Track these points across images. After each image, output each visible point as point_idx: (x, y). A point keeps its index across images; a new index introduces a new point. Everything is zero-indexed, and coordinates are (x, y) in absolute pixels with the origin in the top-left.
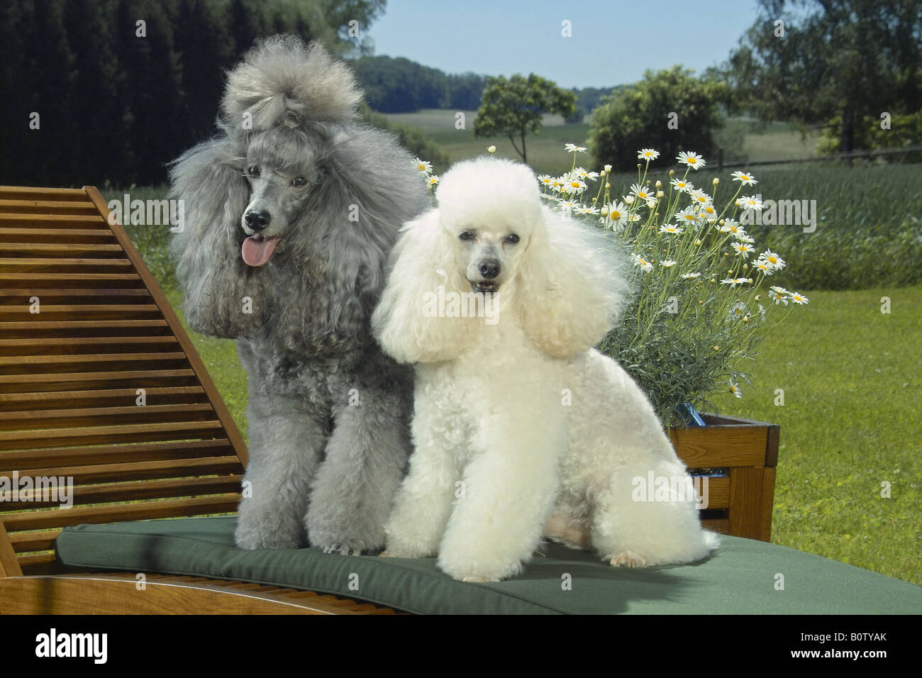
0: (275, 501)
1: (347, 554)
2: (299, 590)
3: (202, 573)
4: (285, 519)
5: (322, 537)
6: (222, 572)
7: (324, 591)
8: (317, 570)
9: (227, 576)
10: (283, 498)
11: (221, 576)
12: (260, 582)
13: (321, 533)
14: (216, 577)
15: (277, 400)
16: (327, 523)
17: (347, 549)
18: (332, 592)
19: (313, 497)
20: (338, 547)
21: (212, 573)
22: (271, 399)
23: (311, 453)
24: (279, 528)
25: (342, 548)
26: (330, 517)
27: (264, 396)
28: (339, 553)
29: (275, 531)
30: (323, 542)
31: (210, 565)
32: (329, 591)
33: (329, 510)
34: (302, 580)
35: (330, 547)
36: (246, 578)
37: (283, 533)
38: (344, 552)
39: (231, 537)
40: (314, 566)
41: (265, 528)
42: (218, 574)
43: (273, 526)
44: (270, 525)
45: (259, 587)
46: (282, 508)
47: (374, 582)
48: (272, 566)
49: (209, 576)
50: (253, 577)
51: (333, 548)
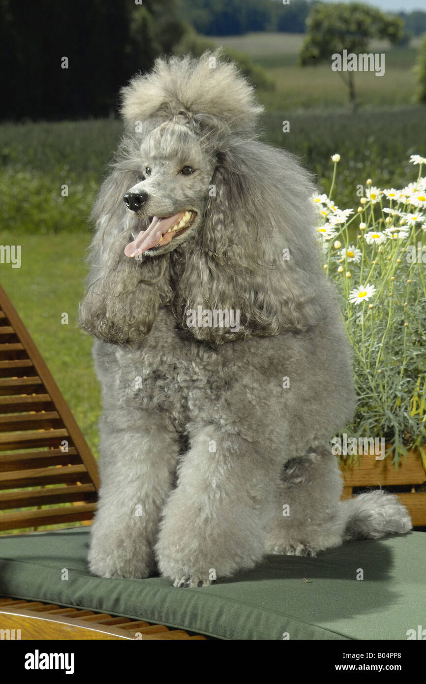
0: (128, 527)
1: (196, 586)
2: (151, 624)
3: (53, 601)
4: (137, 546)
5: (173, 568)
6: (73, 600)
7: (176, 626)
8: (166, 605)
9: (78, 605)
10: (135, 524)
11: (71, 604)
12: (111, 613)
13: (172, 565)
14: (67, 605)
15: (138, 414)
16: (179, 556)
17: (197, 581)
18: (183, 628)
19: (164, 526)
20: (187, 580)
21: (63, 601)
22: (129, 413)
23: (165, 474)
24: (134, 556)
25: (191, 581)
26: (182, 550)
27: (122, 408)
28: (188, 586)
29: (130, 560)
30: (174, 573)
31: (60, 594)
32: (180, 627)
33: (182, 543)
34: (153, 613)
35: (180, 579)
36: (97, 608)
37: (137, 561)
38: (193, 584)
39: (85, 562)
40: (163, 601)
41: (119, 557)
42: (69, 603)
43: (128, 555)
44: (124, 553)
45: (110, 619)
46: (134, 534)
47: (223, 618)
48: (123, 598)
49: (60, 604)
50: (104, 606)
51: (182, 581)
